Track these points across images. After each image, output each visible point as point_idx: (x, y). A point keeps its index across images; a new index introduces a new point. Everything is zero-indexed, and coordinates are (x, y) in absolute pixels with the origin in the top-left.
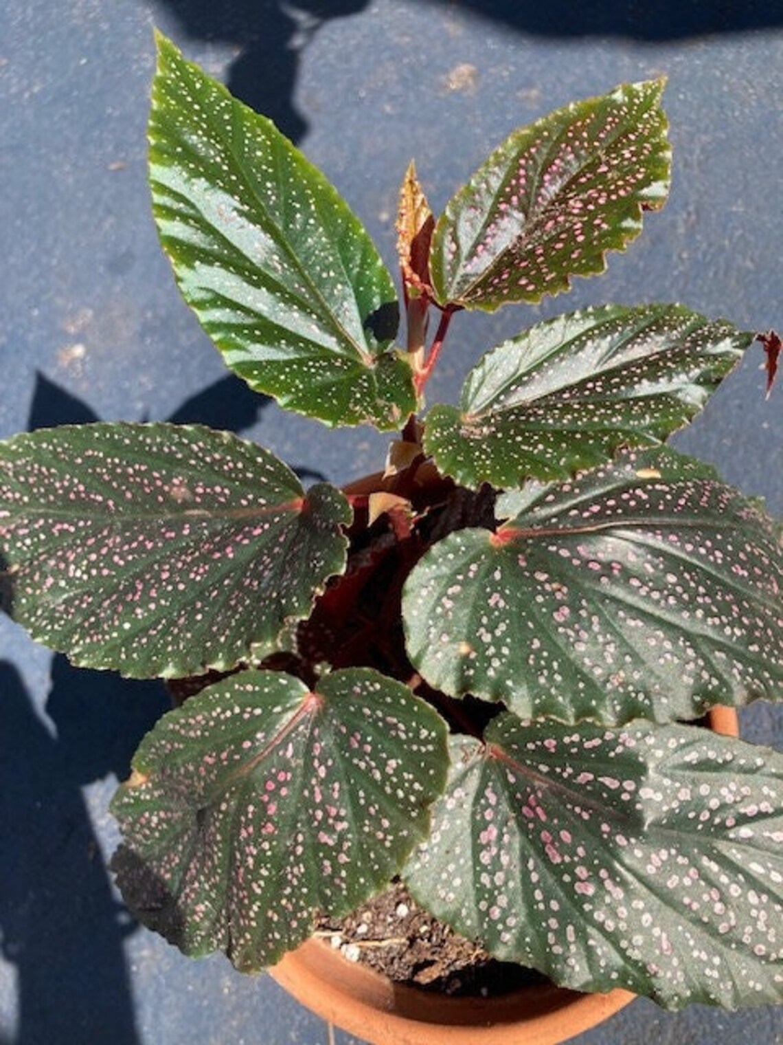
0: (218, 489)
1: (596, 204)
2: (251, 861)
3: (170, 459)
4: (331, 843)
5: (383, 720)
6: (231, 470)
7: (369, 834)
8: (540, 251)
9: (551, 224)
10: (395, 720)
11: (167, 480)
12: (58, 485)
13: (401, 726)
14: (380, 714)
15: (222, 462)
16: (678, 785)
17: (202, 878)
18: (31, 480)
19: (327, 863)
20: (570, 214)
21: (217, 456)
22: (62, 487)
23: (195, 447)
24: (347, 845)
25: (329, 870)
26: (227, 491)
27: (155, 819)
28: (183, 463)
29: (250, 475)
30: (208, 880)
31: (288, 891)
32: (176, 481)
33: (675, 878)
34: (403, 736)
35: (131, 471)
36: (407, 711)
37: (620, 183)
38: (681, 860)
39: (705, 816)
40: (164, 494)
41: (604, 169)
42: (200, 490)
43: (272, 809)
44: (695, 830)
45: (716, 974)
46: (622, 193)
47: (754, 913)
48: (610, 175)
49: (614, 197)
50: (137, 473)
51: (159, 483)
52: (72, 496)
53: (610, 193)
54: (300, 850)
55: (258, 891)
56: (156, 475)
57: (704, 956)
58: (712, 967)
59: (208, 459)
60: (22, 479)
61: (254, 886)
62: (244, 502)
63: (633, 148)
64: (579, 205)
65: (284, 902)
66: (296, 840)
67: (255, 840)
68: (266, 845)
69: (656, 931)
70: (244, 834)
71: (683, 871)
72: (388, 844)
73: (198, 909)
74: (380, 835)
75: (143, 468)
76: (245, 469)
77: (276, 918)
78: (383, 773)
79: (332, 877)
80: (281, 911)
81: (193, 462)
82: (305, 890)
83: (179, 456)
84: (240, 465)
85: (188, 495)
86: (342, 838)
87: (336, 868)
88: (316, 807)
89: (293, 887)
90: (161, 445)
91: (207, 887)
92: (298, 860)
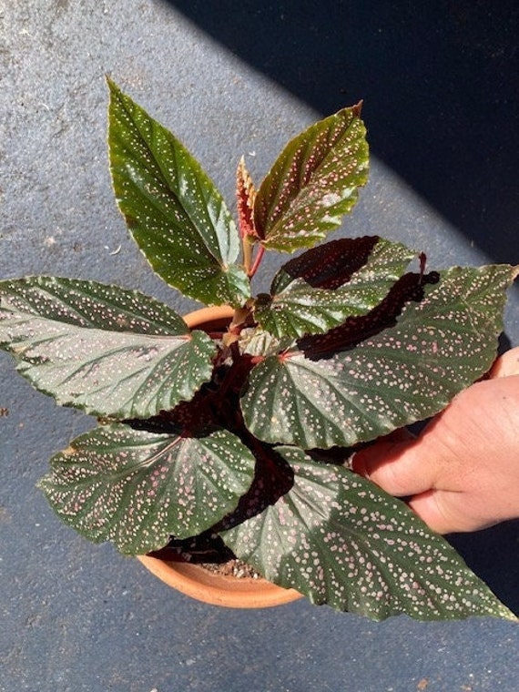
0: (143, 323)
1: (333, 181)
2: (139, 506)
3: (118, 304)
4: (184, 505)
5: (223, 452)
6: (152, 315)
7: (205, 504)
8: (307, 211)
9: (311, 193)
10: (229, 453)
11: (115, 314)
12: (52, 306)
13: (232, 456)
14: (222, 448)
15: (147, 311)
16: (351, 505)
17: (105, 507)
18: (36, 301)
19: (180, 513)
20: (321, 187)
21: (145, 307)
22: (54, 308)
23: (133, 301)
24: (192, 507)
25: (181, 517)
26: (148, 325)
27: (78, 472)
28: (126, 308)
29: (161, 319)
30: (108, 508)
31: (157, 523)
32: (120, 316)
33: (335, 547)
34: (232, 461)
35: (95, 306)
36: (237, 450)
37: (344, 168)
38: (341, 540)
39: (359, 523)
40: (113, 321)
41: (336, 159)
42: (133, 322)
43: (155, 484)
44: (352, 528)
45: (339, 595)
46: (346, 174)
47: (367, 572)
48: (338, 163)
49: (342, 177)
50: (99, 308)
51: (110, 315)
52: (59, 313)
53: (340, 174)
54: (166, 506)
55: (140, 520)
56: (109, 310)
57: (337, 585)
58: (339, 591)
59: (140, 308)
60: (31, 300)
61: (139, 518)
62: (157, 332)
63: (350, 147)
64: (325, 182)
65: (153, 528)
66: (165, 501)
67: (144, 497)
68: (149, 500)
69: (319, 568)
70: (138, 493)
71: (340, 545)
72: (214, 509)
73: (100, 520)
74: (210, 505)
75: (103, 306)
76: (160, 316)
77: (147, 534)
78: (218, 476)
79: (181, 520)
80: (151, 532)
81: (131, 308)
82: (166, 524)
83: (124, 304)
84: (157, 314)
85: (126, 324)
86: (190, 503)
87: (185, 516)
88: (179, 486)
89: (160, 522)
90: (115, 296)
91: (107, 511)
92: (165, 510)
